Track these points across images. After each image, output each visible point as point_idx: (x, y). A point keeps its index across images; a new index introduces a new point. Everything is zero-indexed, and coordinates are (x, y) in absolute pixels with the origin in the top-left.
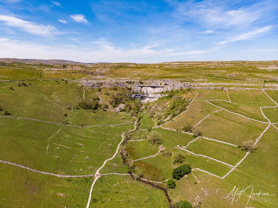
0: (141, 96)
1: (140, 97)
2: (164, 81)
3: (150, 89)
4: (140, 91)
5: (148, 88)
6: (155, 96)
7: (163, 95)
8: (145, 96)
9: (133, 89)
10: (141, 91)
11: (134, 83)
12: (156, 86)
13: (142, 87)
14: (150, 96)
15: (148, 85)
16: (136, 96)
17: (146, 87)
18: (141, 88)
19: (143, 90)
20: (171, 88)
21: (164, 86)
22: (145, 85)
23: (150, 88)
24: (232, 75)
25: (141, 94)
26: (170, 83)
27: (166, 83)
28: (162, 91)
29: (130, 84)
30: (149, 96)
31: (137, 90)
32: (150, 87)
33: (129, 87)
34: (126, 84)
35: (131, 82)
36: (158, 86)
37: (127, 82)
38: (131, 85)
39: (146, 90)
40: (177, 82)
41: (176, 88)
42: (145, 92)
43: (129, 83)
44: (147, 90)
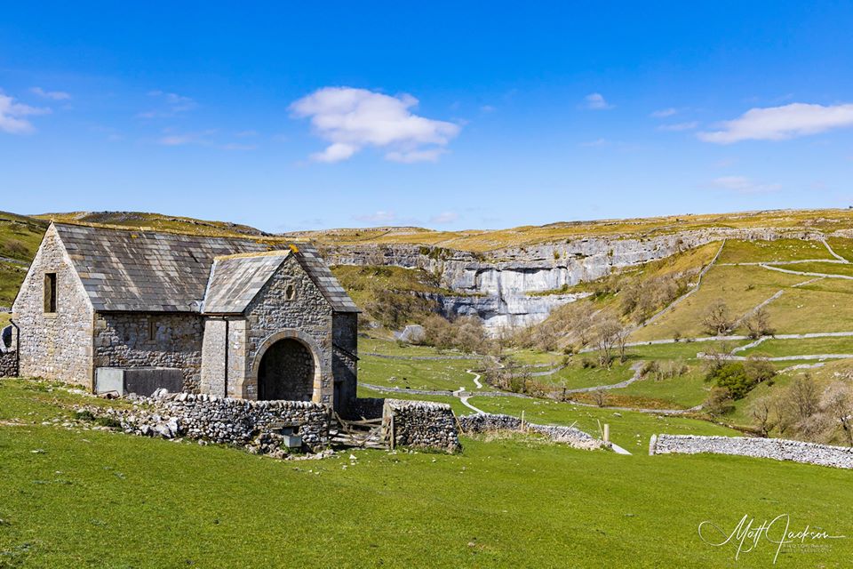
0: (479, 307)
1: (472, 310)
2: (568, 242)
3: (511, 280)
4: (472, 288)
5: (504, 274)
6: (534, 304)
7: (569, 298)
8: (492, 307)
9: (447, 277)
10: (475, 287)
11: (448, 254)
12: (536, 265)
13: (480, 272)
14: (514, 306)
15: (504, 265)
16: (458, 305)
17: (495, 272)
18: (476, 276)
19: (483, 283)
20: (602, 266)
21: (569, 263)
22: (491, 265)
23: (514, 273)
24: (823, 219)
25: (476, 300)
26: (595, 248)
27: (577, 251)
28: (563, 282)
29: (436, 258)
30: (509, 306)
31: (463, 283)
32: (512, 270)
33: (432, 270)
34: (421, 256)
35: (439, 250)
36: (544, 264)
37: (426, 251)
38: (440, 262)
39: (495, 283)
40: (625, 242)
41: (621, 265)
42: (494, 291)
43: (433, 253)
44: (500, 285)
